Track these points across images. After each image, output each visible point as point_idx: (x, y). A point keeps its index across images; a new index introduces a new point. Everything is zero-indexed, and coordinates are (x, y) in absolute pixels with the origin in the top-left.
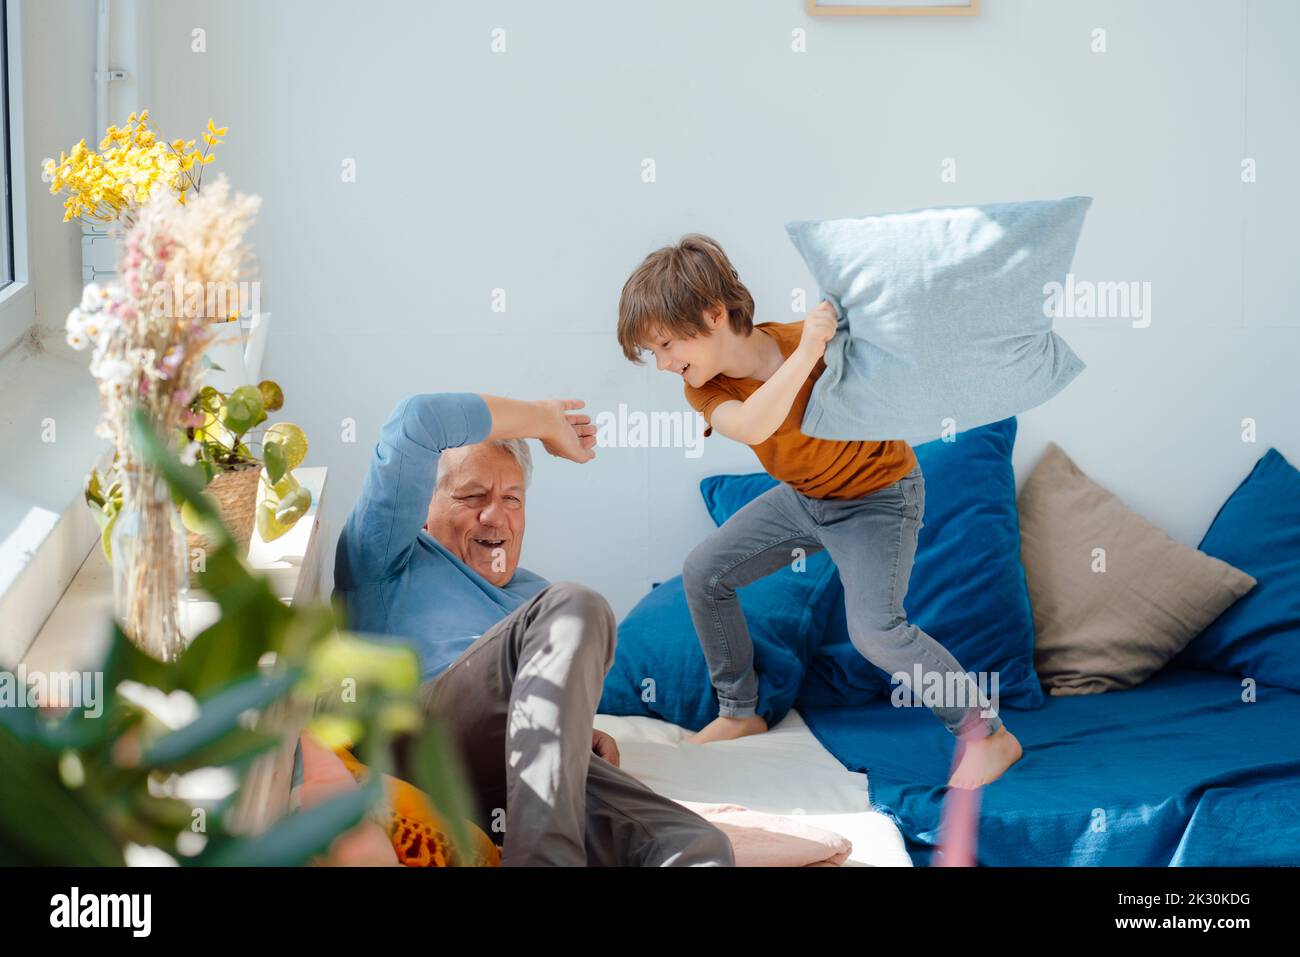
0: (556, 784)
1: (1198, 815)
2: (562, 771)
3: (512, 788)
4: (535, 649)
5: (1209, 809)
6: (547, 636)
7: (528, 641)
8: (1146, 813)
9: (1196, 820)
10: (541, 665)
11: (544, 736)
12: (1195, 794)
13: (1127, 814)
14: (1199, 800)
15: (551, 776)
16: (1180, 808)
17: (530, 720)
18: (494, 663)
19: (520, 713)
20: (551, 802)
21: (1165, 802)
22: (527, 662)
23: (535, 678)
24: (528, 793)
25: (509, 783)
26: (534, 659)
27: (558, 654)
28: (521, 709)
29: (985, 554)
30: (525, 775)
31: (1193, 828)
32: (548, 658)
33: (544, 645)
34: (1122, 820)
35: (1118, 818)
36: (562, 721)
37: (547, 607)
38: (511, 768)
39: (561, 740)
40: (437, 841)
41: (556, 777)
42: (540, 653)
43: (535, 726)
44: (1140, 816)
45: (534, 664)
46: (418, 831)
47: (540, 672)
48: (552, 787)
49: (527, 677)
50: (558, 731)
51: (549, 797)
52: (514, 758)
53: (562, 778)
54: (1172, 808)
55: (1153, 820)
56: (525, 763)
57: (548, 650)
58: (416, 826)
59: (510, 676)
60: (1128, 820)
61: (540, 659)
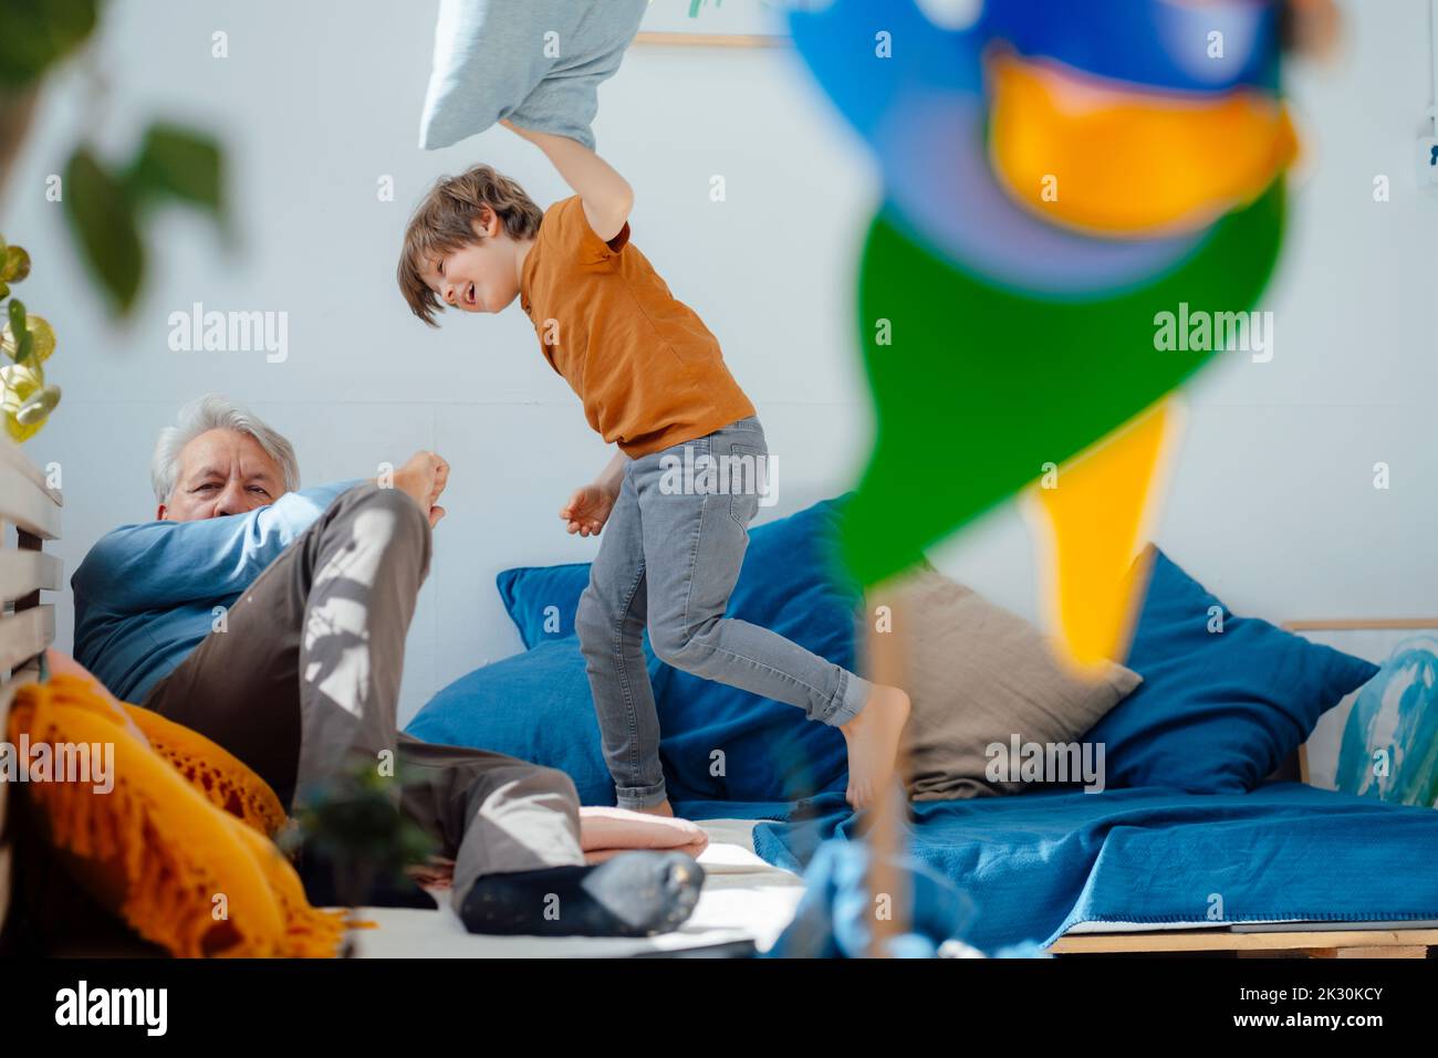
0: (364, 694)
1: (1107, 851)
2: (371, 679)
3: (309, 704)
4: (335, 549)
5: (1118, 846)
6: (351, 531)
7: (327, 542)
8: (1045, 851)
9: (1104, 857)
10: (342, 565)
11: (350, 640)
12: (1102, 830)
13: (1022, 850)
14: (1105, 837)
15: (358, 684)
16: (1084, 843)
17: (331, 625)
18: (282, 588)
19: (318, 620)
20: (358, 713)
21: (1067, 837)
22: (325, 565)
23: (336, 580)
24: (329, 706)
25: (303, 701)
26: (334, 560)
27: (365, 549)
28: (319, 616)
29: (835, 634)
30: (326, 687)
31: (1102, 865)
32: (352, 556)
33: (347, 543)
34: (1016, 856)
35: (1013, 853)
36: (370, 623)
37: (350, 501)
38: (308, 683)
39: (370, 644)
40: (213, 776)
41: (364, 685)
42: (341, 551)
43: (337, 631)
44: (1037, 852)
45: (335, 565)
46: (190, 764)
47: (342, 572)
48: (359, 696)
49: (326, 580)
50: (365, 635)
51: (356, 707)
52: (311, 672)
53: (371, 688)
54: (1075, 841)
55: (1052, 857)
56: (323, 675)
57: (352, 547)
58: (187, 760)
59: (302, 597)
60: (1023, 856)
61: (343, 557)
